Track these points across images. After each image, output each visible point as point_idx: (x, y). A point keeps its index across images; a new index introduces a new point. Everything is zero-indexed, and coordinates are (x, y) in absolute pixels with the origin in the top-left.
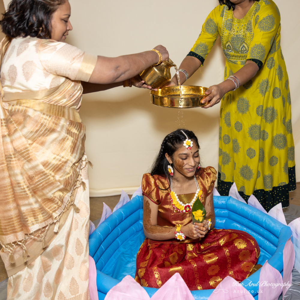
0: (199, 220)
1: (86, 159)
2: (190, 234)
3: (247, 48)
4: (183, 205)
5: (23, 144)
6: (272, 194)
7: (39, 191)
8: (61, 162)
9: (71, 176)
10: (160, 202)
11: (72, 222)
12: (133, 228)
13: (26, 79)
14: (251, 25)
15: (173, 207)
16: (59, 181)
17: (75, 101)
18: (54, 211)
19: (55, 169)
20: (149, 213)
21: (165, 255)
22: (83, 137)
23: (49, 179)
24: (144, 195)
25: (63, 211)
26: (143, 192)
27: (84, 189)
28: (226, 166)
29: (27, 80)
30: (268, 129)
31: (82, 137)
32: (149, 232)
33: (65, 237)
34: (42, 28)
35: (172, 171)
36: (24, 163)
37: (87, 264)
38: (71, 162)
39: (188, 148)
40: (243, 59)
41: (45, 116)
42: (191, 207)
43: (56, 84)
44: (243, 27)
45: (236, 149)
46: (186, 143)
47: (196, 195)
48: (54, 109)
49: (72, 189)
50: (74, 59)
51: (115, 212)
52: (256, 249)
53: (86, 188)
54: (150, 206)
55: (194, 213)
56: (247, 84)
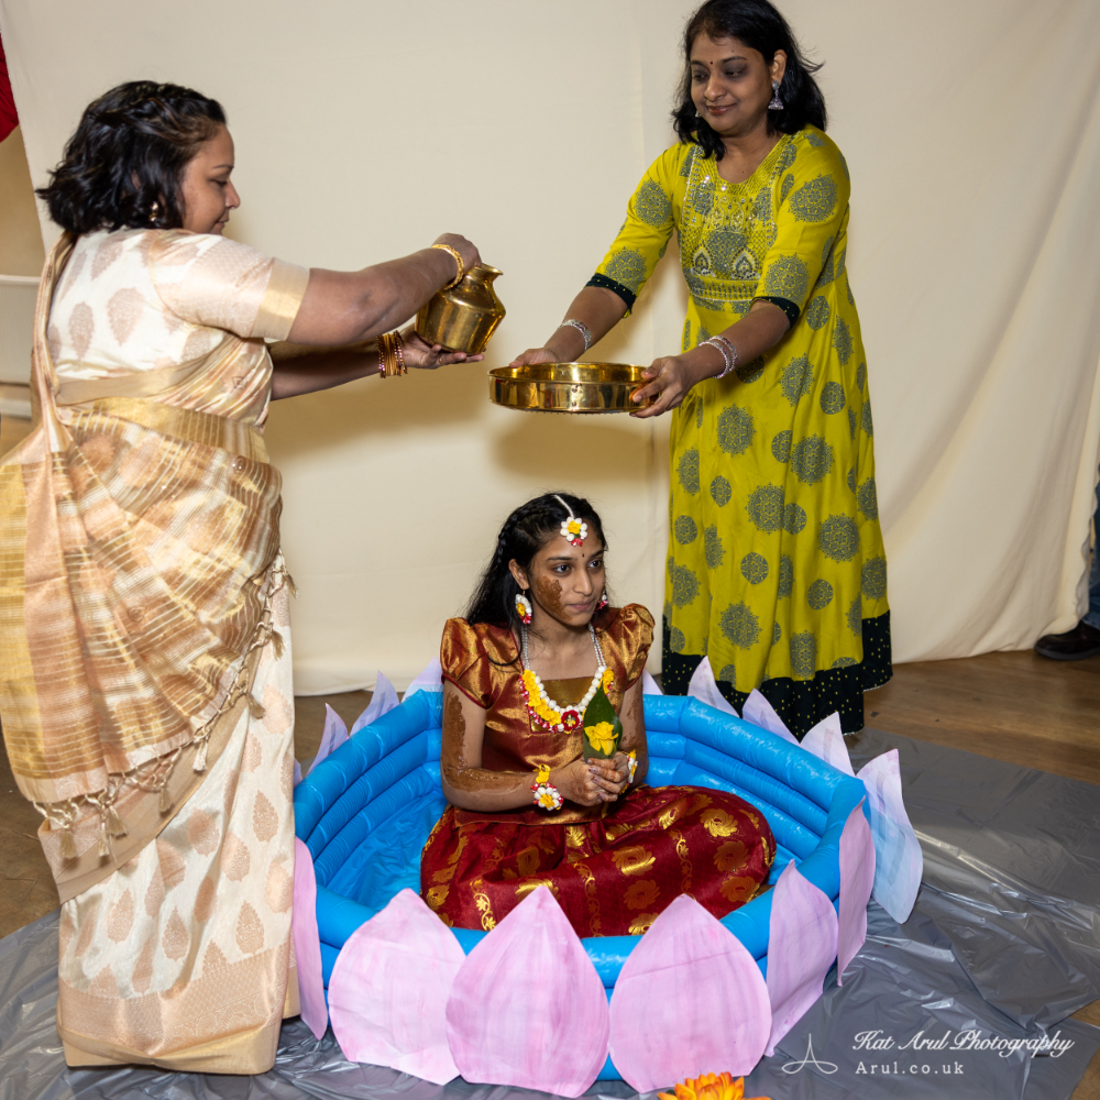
0: (602, 749)
1: (282, 567)
2: (577, 792)
3: (753, 263)
4: (557, 709)
5: (110, 522)
6: (815, 693)
7: (154, 652)
8: (213, 574)
9: (242, 612)
10: (492, 701)
11: (244, 747)
12: (408, 785)
13: (118, 339)
14: (769, 201)
15: (530, 715)
16: (210, 626)
17: (251, 400)
18: (195, 712)
19: (198, 594)
20: (459, 730)
21: (505, 851)
22: (276, 506)
23: (182, 618)
24: (446, 682)
25: (220, 712)
26: (443, 670)
27: (279, 652)
28: (686, 607)
29: (121, 339)
30: (806, 501)
31: (272, 505)
32: (458, 788)
33: (224, 787)
34: (160, 205)
35: (529, 611)
36: (115, 575)
37: (288, 866)
38: (243, 575)
39: (572, 542)
40: (741, 296)
41: (170, 445)
42: (581, 718)
43: (198, 352)
44: (744, 206)
45: (712, 555)
46: (569, 529)
47: (596, 683)
48: (195, 421)
49: (245, 649)
50: (245, 277)
51: (358, 733)
52: (763, 839)
53: (283, 651)
54: (463, 712)
55: (588, 730)
56: (749, 368)
